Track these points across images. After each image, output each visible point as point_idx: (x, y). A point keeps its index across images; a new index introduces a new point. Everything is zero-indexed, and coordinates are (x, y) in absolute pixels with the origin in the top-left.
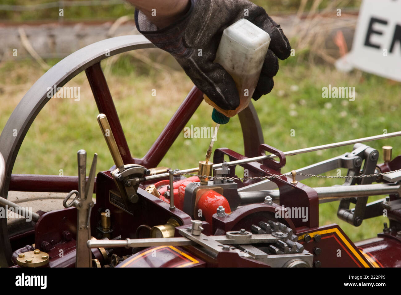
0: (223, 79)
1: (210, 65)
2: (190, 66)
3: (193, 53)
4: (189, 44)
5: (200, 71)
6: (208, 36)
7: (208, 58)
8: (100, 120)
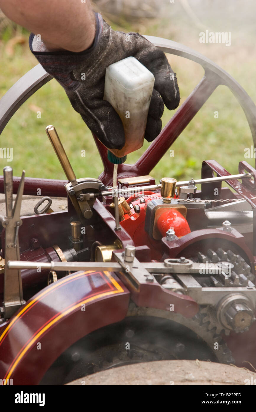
0: (108, 117)
1: (95, 102)
2: (75, 99)
3: (80, 87)
4: (77, 77)
5: (85, 106)
6: (98, 73)
7: (94, 95)
8: (49, 132)
